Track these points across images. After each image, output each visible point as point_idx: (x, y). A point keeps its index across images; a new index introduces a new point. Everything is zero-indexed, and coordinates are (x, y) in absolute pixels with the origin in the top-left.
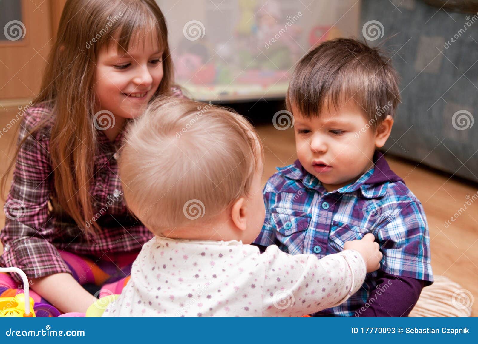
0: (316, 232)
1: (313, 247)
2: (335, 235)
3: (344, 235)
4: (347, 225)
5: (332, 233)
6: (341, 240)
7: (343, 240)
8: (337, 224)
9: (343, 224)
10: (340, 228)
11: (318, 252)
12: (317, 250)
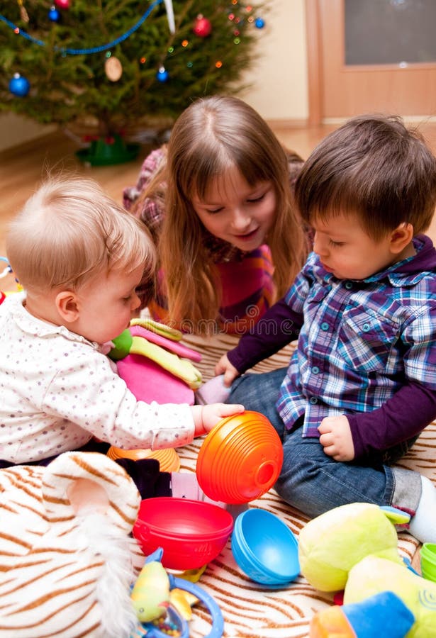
0: (327, 308)
1: (321, 324)
2: (348, 314)
3: (357, 317)
4: (362, 306)
5: (346, 312)
6: (353, 320)
7: (356, 321)
8: (353, 304)
9: (358, 305)
10: (355, 309)
11: (326, 329)
12: (325, 327)
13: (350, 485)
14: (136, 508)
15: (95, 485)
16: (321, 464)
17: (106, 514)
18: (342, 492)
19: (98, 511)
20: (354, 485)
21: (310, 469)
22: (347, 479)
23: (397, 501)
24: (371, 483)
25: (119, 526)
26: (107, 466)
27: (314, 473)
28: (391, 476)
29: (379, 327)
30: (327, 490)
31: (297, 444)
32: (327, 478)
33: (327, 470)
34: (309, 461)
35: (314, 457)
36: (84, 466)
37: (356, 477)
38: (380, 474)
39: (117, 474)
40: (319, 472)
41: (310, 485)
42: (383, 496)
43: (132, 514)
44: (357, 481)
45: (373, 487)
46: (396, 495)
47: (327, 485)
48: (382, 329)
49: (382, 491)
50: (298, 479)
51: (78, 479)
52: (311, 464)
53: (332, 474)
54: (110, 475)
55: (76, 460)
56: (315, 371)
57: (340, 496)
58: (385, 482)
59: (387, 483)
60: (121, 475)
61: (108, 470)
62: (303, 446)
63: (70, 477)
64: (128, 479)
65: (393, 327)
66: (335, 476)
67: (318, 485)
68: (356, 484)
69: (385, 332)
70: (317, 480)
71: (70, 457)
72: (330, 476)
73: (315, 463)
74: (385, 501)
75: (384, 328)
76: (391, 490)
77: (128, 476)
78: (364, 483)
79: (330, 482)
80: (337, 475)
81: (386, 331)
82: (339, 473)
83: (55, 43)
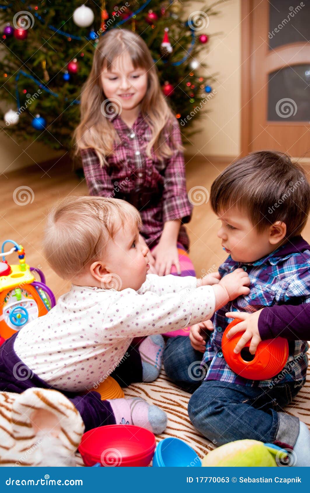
13: (245, 422)
14: (80, 435)
15: (51, 414)
16: (225, 404)
17: (58, 437)
18: (239, 427)
19: (52, 434)
20: (248, 422)
21: (216, 406)
22: (244, 417)
23: (280, 438)
24: (261, 422)
25: (66, 448)
26: (61, 401)
27: (219, 410)
28: (277, 418)
29: (262, 295)
30: (228, 424)
31: (209, 387)
32: (228, 415)
33: (229, 408)
34: (216, 400)
35: (220, 398)
36: (44, 400)
37: (250, 416)
38: (269, 416)
39: (68, 408)
40: (223, 409)
41: (215, 418)
42: (269, 432)
43: (77, 439)
44: (251, 419)
45: (262, 425)
46: (279, 433)
47: (228, 420)
48: (264, 296)
49: (269, 429)
50: (207, 413)
51: (38, 410)
52: (217, 403)
53: (233, 411)
54: (62, 408)
55: (38, 394)
56: (220, 329)
57: (237, 429)
58: (272, 422)
59: (273, 423)
60: (71, 409)
61: (61, 404)
62: (213, 389)
63: (33, 407)
64: (76, 412)
65: (271, 294)
66: (235, 414)
67: (222, 419)
68: (250, 422)
69: (265, 299)
70: (221, 415)
71: (34, 392)
72: (231, 413)
73: (220, 403)
74: (271, 436)
75: (265, 295)
76: (276, 429)
77: (76, 410)
78: (256, 421)
79: (231, 417)
80: (237, 413)
81: (266, 297)
82: (238, 412)
83: (66, 95)
